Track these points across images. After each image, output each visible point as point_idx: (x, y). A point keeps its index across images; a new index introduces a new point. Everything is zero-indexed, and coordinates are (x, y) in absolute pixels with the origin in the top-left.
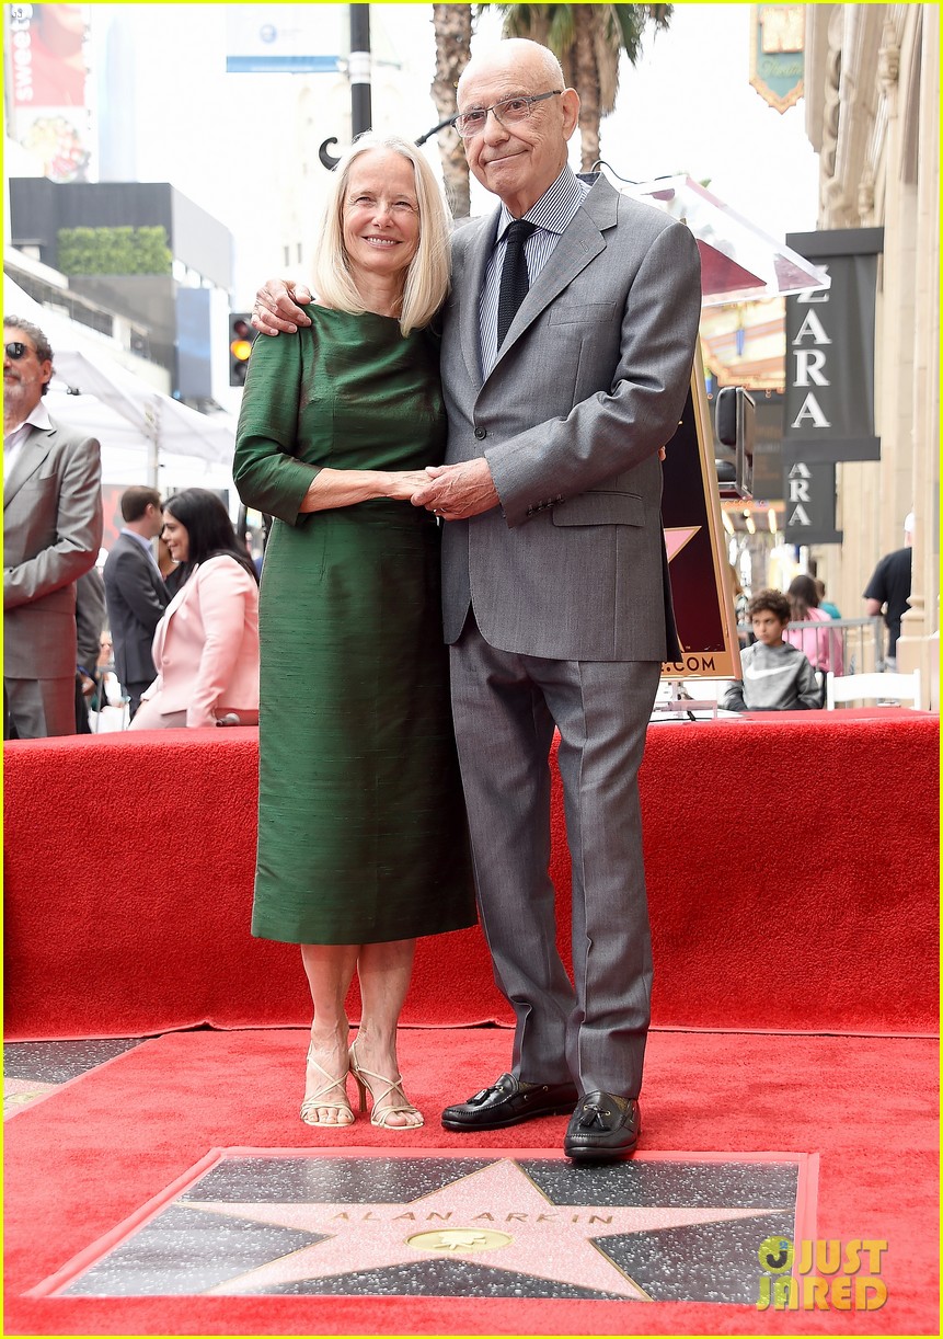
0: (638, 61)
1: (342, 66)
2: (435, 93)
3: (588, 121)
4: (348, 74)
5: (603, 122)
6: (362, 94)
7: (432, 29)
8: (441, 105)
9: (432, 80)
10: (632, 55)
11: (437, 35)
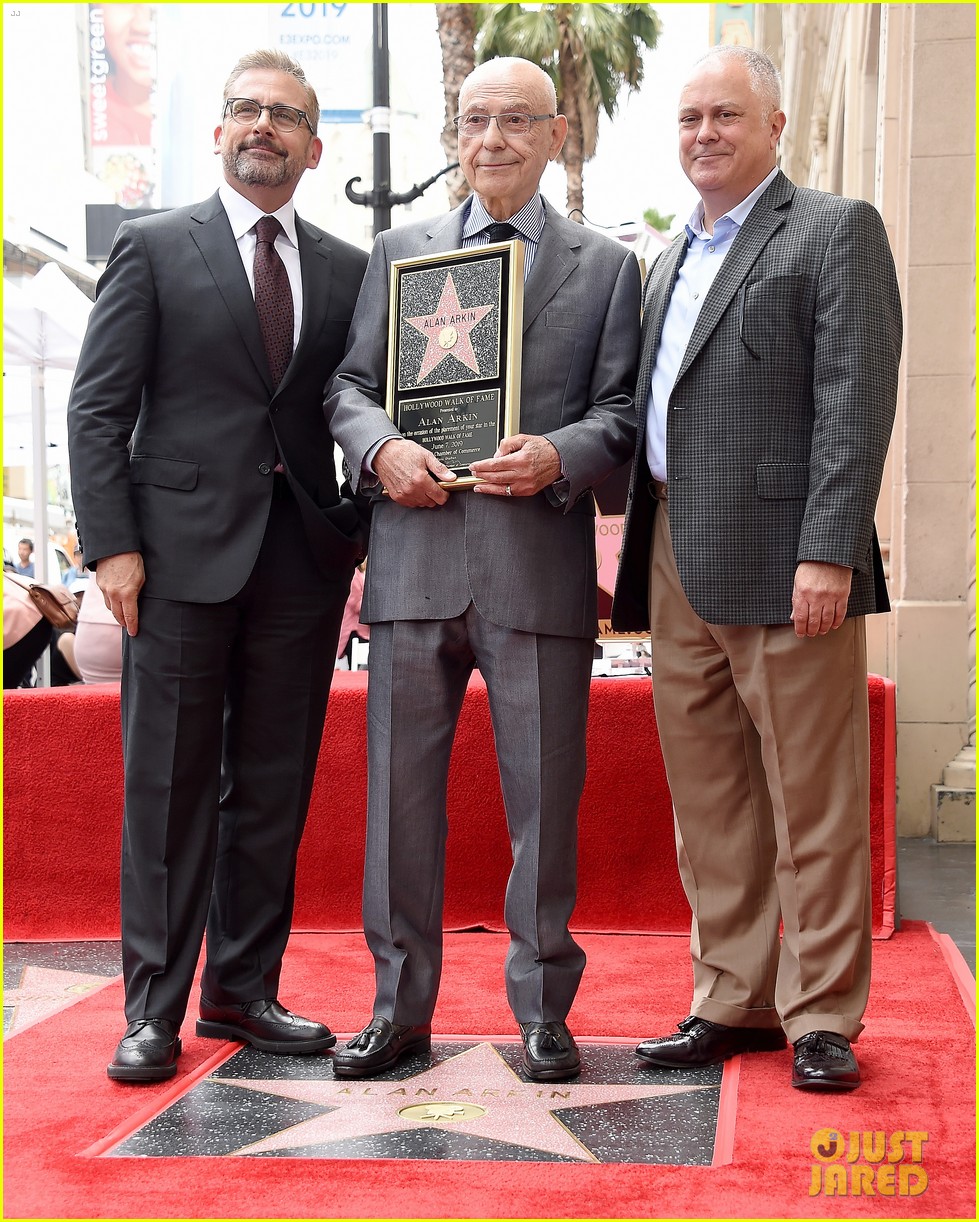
0: (614, 116)
1: (365, 117)
2: (444, 140)
3: (573, 165)
4: (371, 125)
5: (585, 165)
6: (382, 142)
7: (442, 89)
8: (449, 151)
9: (442, 131)
10: (610, 111)
11: (446, 93)
